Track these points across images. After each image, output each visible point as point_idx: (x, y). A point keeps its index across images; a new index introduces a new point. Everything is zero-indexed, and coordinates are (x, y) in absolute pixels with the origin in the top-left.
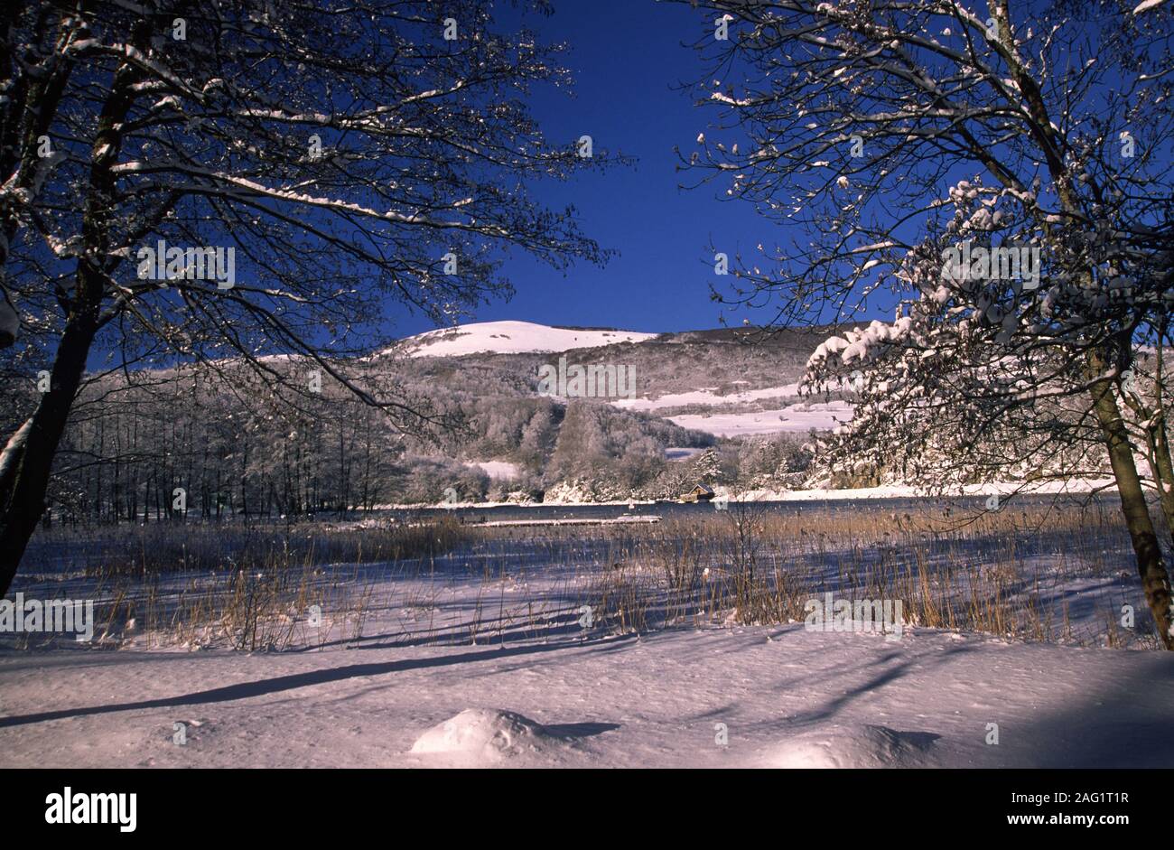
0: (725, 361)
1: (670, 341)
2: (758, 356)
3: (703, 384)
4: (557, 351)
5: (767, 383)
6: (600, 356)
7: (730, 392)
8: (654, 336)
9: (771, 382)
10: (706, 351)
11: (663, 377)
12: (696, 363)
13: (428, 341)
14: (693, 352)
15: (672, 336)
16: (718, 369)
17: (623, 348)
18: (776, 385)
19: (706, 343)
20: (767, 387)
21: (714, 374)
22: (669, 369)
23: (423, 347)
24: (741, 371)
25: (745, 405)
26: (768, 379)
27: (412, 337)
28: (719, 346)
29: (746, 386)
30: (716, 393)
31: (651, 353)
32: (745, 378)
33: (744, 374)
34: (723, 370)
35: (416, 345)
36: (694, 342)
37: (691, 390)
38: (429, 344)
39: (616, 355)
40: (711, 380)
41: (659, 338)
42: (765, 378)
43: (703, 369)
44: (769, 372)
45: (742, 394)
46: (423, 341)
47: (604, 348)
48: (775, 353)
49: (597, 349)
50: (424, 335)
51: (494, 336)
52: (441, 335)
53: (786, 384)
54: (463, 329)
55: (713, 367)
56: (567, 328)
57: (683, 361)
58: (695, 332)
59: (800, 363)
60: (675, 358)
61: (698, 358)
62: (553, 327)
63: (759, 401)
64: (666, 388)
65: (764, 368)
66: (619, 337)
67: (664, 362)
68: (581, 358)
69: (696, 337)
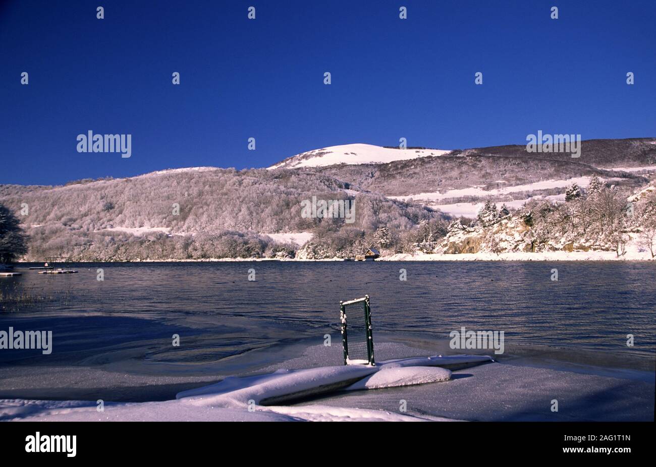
0: (491, 168)
1: (458, 155)
2: (514, 164)
3: (476, 183)
4: (385, 162)
5: (518, 182)
6: (412, 166)
7: (493, 188)
8: (448, 152)
9: (521, 181)
10: (480, 161)
11: (451, 178)
12: (473, 169)
13: (306, 157)
14: (471, 162)
15: (460, 152)
16: (487, 173)
17: (426, 160)
18: (524, 183)
19: (480, 156)
20: (518, 185)
21: (484, 176)
22: (455, 173)
23: (304, 161)
24: (502, 175)
25: (501, 197)
26: (520, 179)
27: (298, 155)
28: (489, 158)
29: (504, 184)
30: (484, 189)
31: (444, 163)
32: (505, 179)
33: (503, 176)
34: (490, 174)
35: (299, 160)
36: (472, 155)
37: (468, 187)
38: (306, 159)
39: (421, 164)
40: (481, 180)
41: (451, 153)
42: (517, 179)
43: (476, 173)
44: (520, 175)
45: (501, 189)
46: (303, 157)
47: (415, 160)
48: (526, 162)
49: (410, 161)
50: (305, 153)
51: (347, 154)
52: (314, 153)
53: (531, 182)
54: (328, 149)
55: (483, 172)
56: (394, 148)
57: (464, 168)
58: (476, 149)
59: (542, 168)
60: (459, 166)
61: (474, 166)
62: (385, 147)
63: (511, 194)
64: (451, 185)
65: (517, 172)
66: (426, 153)
67: (452, 169)
68: (399, 166)
69: (476, 152)
